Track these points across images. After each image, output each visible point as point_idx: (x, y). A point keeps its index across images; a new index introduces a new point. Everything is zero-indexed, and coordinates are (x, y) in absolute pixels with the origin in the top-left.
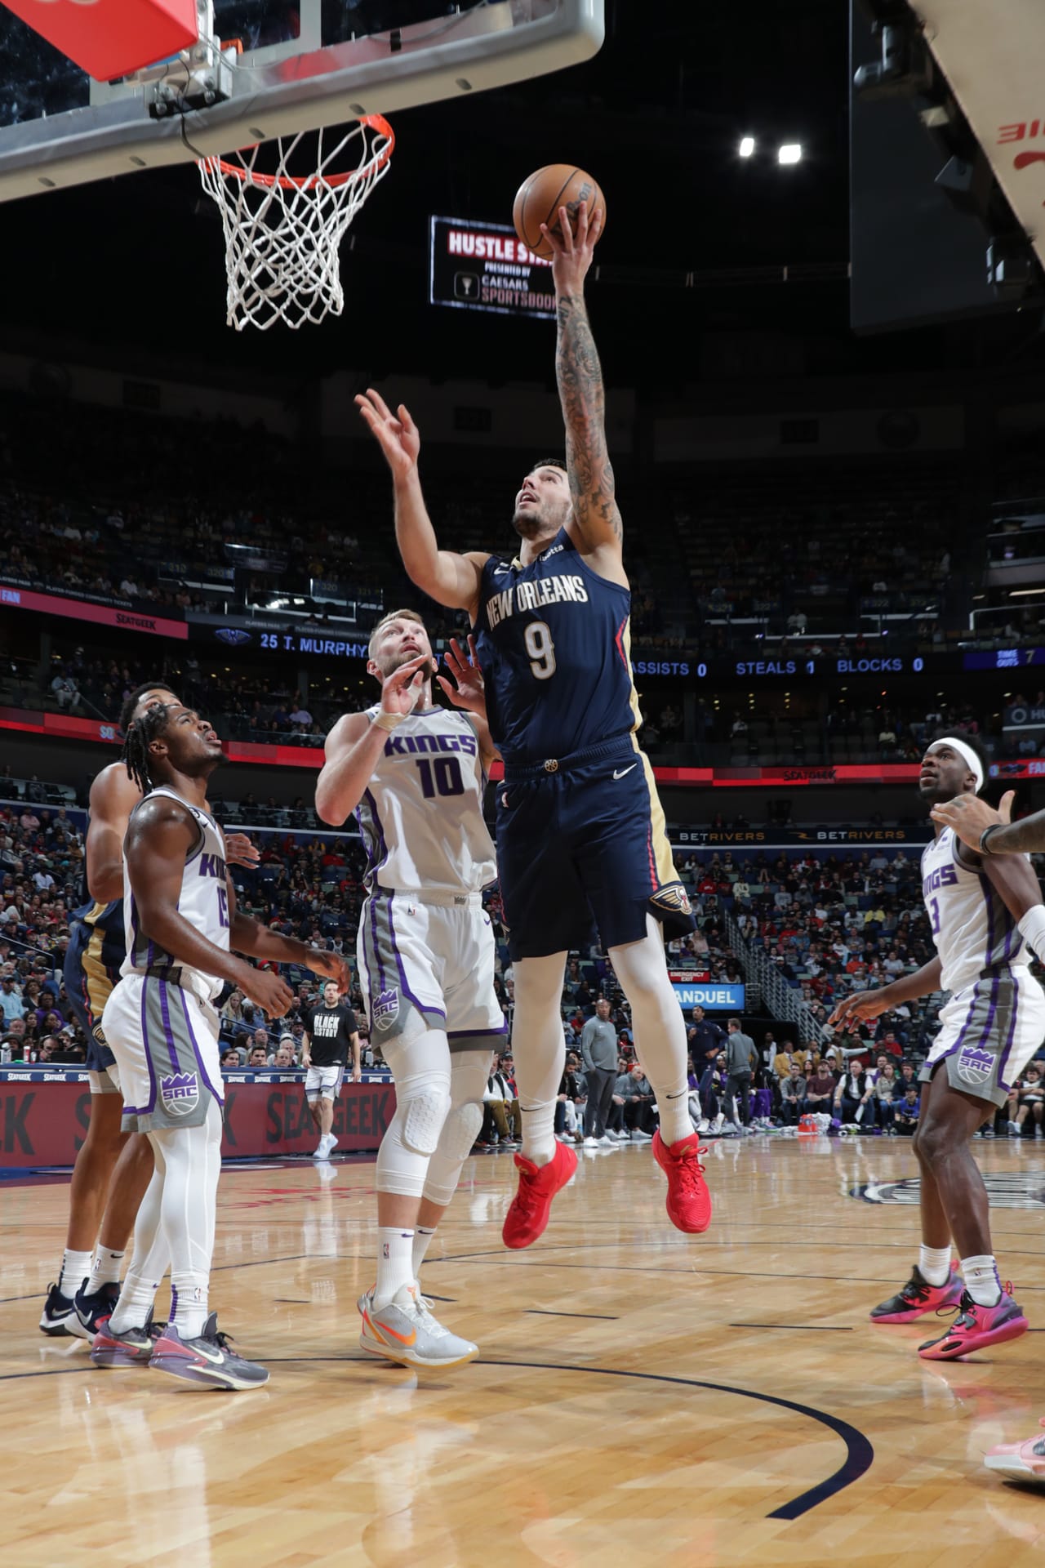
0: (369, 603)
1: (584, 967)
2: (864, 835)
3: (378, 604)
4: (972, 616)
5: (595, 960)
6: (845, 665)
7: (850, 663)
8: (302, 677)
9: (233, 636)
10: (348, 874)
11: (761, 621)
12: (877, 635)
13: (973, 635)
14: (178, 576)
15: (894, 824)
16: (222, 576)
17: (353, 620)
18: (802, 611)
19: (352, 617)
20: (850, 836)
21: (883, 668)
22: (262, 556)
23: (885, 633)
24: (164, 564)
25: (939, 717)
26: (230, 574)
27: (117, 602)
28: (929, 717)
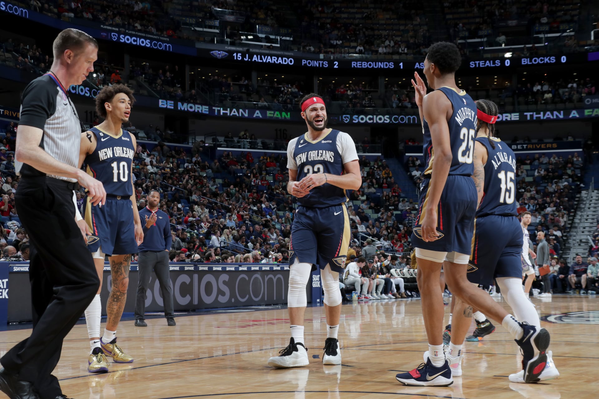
0: (286, 37)
1: (396, 214)
2: (536, 147)
3: (290, 37)
4: (592, 33)
5: (401, 211)
6: (526, 61)
7: (528, 59)
8: (254, 74)
9: (219, 54)
10: (278, 171)
11: (482, 40)
12: (543, 45)
13: (593, 42)
14: (191, 25)
15: (551, 140)
16: (213, 24)
17: (279, 45)
18: (504, 34)
19: (278, 44)
20: (529, 147)
21: (545, 62)
22: (232, 14)
23: (546, 44)
24: (184, 19)
25: (575, 85)
26: (217, 23)
27: (162, 38)
28: (570, 85)
